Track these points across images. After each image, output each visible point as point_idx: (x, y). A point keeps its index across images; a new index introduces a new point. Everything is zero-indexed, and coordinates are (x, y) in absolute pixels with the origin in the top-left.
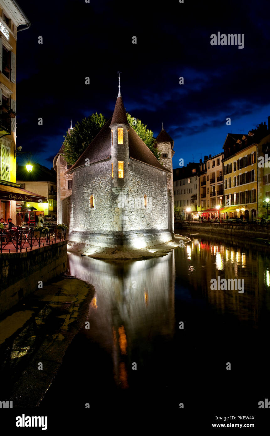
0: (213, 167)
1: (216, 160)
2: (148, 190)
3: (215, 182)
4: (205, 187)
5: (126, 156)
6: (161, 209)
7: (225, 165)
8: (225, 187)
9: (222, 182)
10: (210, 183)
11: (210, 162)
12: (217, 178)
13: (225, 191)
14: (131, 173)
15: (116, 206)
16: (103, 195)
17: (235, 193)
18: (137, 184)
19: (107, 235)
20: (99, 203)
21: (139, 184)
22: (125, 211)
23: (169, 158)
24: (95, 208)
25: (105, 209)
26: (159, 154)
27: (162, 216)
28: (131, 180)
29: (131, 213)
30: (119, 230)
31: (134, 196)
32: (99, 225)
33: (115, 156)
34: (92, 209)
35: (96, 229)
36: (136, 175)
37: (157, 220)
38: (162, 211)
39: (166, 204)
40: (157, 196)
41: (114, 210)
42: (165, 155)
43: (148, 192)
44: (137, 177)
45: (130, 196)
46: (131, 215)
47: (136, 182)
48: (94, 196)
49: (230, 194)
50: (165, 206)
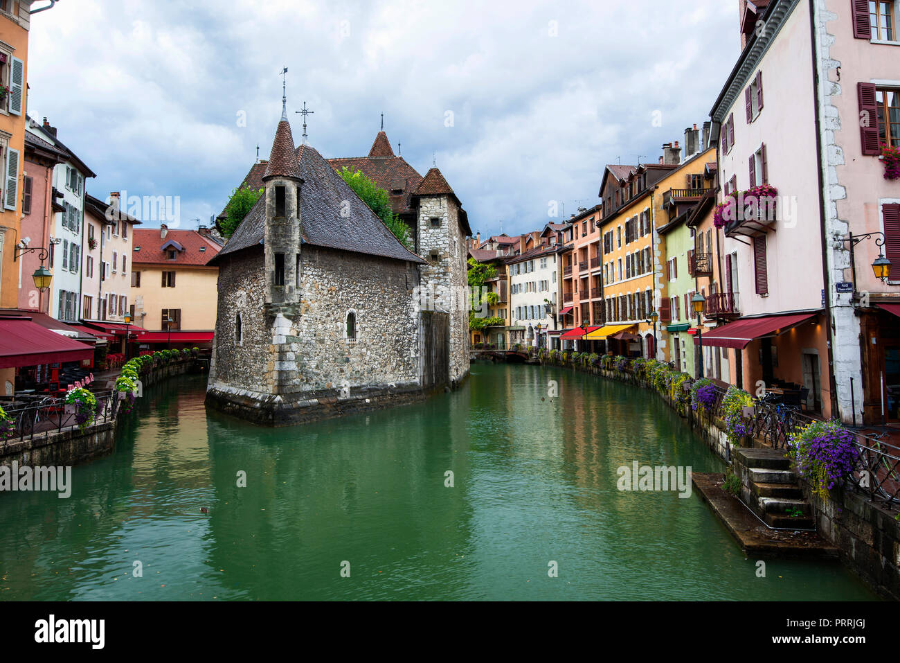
0: (584, 235)
1: (588, 220)
2: (362, 303)
3: (587, 268)
4: (571, 279)
5: (290, 241)
6: (397, 341)
7: (605, 232)
8: (605, 281)
9: (599, 268)
10: (580, 271)
11: (580, 224)
12: (592, 260)
13: (605, 290)
14: (310, 273)
15: (272, 341)
16: (253, 316)
17: (621, 295)
18: (325, 292)
19: (255, 400)
20: (248, 333)
21: (334, 293)
22: (286, 352)
23: (443, 227)
24: (241, 343)
25: (256, 346)
26: (423, 220)
27: (401, 356)
28: (308, 285)
29: (306, 354)
30: (273, 391)
31: (316, 319)
32: (247, 378)
33: (269, 241)
34: (238, 345)
35: (242, 386)
36: (324, 275)
37: (385, 365)
38: (402, 346)
39: (415, 329)
40: (388, 313)
41: (268, 349)
42: (435, 222)
43: (360, 307)
44: (326, 280)
45: (305, 319)
46: (305, 359)
47: (322, 289)
48: (241, 316)
49: (613, 296)
50: (410, 335)
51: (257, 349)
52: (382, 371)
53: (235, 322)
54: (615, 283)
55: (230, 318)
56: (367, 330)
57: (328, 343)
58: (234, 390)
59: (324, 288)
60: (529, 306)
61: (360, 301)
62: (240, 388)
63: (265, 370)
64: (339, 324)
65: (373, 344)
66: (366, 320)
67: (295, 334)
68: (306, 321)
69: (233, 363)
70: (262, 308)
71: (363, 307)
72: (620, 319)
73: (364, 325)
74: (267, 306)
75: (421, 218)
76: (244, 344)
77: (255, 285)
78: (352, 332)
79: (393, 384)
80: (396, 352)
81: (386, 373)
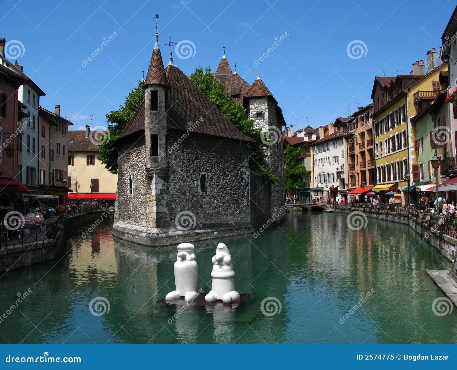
0: (362, 125)
1: (364, 114)
2: (210, 168)
3: (364, 147)
4: (354, 154)
5: (161, 126)
6: (235, 194)
7: (376, 123)
8: (376, 155)
9: (372, 146)
10: (360, 149)
11: (359, 118)
12: (367, 141)
13: (376, 161)
15: (151, 193)
16: (139, 177)
17: (387, 163)
18: (185, 161)
19: (142, 232)
20: (136, 189)
21: (191, 162)
22: (160, 200)
23: (265, 118)
24: (132, 195)
25: (142, 197)
26: (252, 114)
27: (238, 204)
28: (174, 156)
29: (173, 202)
30: (153, 225)
31: (180, 179)
32: (136, 218)
33: (148, 127)
34: (131, 197)
35: (134, 223)
36: (185, 150)
37: (227, 210)
38: (238, 197)
39: (247, 186)
40: (228, 175)
41: (149, 199)
42: (259, 115)
43: (209, 171)
44: (186, 153)
45: (172, 178)
46: (173, 205)
47: (183, 159)
48: (132, 178)
49: (382, 165)
50: (243, 190)
51: (142, 199)
52: (225, 214)
53: (128, 182)
54: (383, 156)
55: (125, 180)
56: (214, 186)
57: (188, 195)
58: (129, 226)
59: (184, 158)
60: (326, 174)
61: (209, 167)
62: (133, 224)
63: (147, 212)
64: (195, 182)
65: (218, 196)
66: (213, 180)
67: (166, 188)
68: (173, 180)
69: (128, 208)
70: (144, 172)
71: (211, 171)
72: (387, 180)
73: (212, 183)
74: (147, 170)
75: (250, 113)
76: (134, 196)
77: (140, 157)
78: (203, 188)
79: (232, 222)
80: (234, 201)
81: (227, 215)
